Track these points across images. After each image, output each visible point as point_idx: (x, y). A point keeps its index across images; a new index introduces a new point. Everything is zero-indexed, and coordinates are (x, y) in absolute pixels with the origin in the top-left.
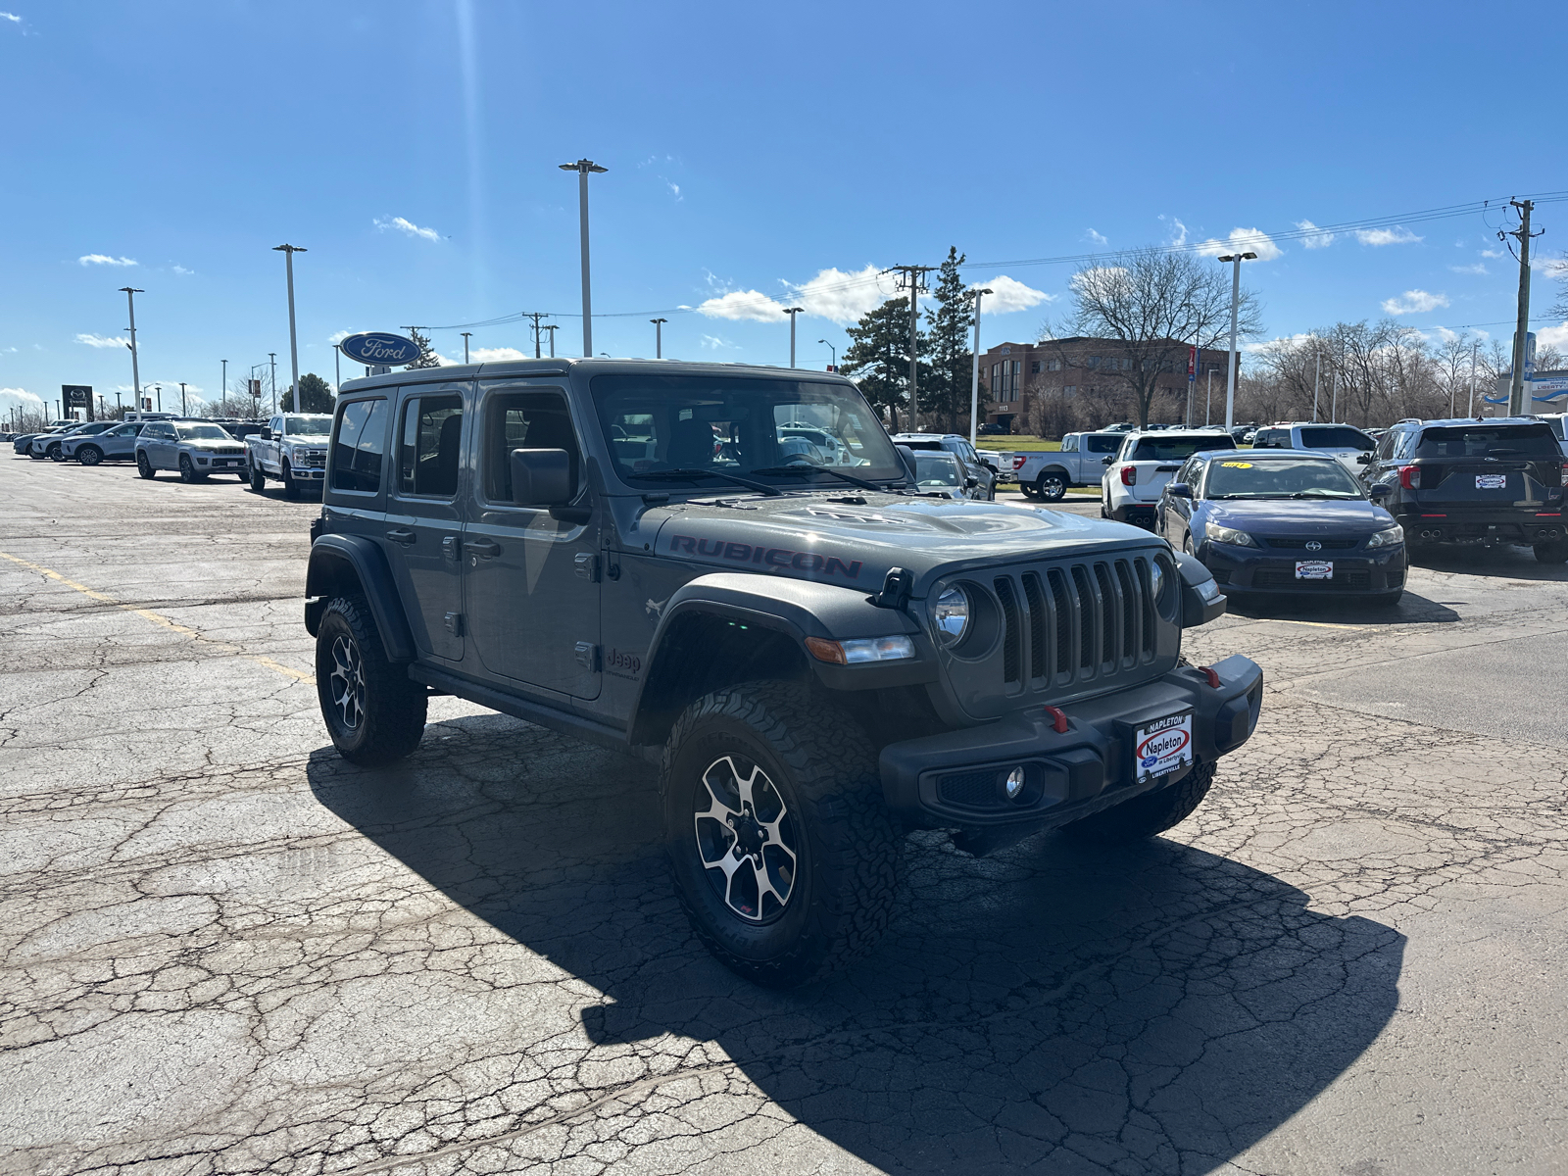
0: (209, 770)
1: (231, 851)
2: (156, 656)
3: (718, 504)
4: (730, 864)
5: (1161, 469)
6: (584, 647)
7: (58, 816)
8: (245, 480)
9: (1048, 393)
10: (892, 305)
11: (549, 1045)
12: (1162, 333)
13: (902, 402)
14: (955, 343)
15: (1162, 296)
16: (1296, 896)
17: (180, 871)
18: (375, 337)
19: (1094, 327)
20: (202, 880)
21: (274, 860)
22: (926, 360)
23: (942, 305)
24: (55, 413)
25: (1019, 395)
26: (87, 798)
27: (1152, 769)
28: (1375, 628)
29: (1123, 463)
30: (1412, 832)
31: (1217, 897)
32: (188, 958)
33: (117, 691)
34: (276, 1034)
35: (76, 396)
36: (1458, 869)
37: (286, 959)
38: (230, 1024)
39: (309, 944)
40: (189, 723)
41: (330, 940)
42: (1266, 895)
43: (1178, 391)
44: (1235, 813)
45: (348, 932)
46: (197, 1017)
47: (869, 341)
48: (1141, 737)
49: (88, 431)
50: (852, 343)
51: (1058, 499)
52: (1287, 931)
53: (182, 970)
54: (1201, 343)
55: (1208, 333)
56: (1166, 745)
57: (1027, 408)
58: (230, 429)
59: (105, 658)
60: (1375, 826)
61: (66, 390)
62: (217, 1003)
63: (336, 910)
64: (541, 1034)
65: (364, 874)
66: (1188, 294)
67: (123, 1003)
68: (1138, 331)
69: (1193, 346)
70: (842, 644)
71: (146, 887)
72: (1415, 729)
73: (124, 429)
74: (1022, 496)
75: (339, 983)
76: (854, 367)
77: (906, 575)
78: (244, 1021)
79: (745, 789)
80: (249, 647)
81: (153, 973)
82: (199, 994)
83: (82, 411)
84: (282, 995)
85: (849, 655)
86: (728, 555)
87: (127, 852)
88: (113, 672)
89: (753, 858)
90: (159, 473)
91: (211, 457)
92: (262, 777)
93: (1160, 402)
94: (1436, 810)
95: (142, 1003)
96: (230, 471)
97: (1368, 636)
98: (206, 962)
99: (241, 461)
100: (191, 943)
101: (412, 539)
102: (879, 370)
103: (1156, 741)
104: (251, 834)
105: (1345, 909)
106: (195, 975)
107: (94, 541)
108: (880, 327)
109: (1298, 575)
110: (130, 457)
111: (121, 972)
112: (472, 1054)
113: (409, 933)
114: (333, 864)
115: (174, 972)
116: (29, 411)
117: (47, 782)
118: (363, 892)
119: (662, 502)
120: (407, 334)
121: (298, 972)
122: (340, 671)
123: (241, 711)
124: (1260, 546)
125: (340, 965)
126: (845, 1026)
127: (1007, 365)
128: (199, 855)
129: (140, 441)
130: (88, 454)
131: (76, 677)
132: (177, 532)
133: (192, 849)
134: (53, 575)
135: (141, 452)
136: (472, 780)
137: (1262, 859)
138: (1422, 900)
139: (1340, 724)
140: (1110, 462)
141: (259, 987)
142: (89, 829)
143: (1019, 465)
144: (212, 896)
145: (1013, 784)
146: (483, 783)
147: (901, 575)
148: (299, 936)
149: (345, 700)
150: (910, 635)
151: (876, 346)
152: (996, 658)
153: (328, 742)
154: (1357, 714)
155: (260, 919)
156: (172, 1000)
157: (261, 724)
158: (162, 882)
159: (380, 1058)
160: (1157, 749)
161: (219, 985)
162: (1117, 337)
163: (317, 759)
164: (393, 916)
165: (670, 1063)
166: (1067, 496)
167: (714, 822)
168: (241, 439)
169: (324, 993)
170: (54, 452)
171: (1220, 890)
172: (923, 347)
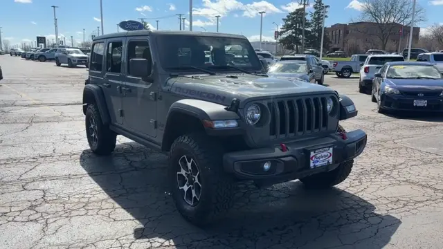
0: (53, 154)
1: (52, 178)
2: (48, 121)
3: (193, 77)
4: (186, 188)
5: (377, 68)
6: (152, 121)
7: (7, 166)
8: (87, 67)
9: (351, 41)
10: (298, 10)
11: (125, 238)
12: (392, 20)
13: (300, 44)
14: (320, 23)
15: (392, 8)
16: (372, 207)
17: (36, 183)
18: (130, 22)
19: (368, 18)
20: (42, 186)
21: (64, 181)
22: (309, 29)
23: (315, 10)
24: (35, 45)
25: (341, 41)
26: (16, 161)
27: (316, 164)
28: (439, 123)
29: (366, 65)
30: (421, 189)
31: (347, 206)
32: (32, 207)
33: (34, 131)
34: (49, 230)
35: (41, 40)
36: (431, 202)
37: (59, 209)
38: (39, 226)
39: (67, 206)
40: (52, 140)
41: (73, 205)
42: (363, 207)
43: (396, 41)
44: (364, 180)
45: (79, 202)
46: (30, 224)
47: (290, 23)
48: (312, 154)
49: (42, 51)
50: (284, 24)
51: (348, 77)
52: (364, 218)
53: (29, 211)
54: (405, 24)
55: (408, 20)
56: (322, 157)
57: (344, 46)
58: (83, 51)
59: (33, 120)
60: (408, 187)
61: (38, 38)
62: (36, 221)
63: (77, 196)
64: (124, 234)
65: (88, 187)
66: (402, 7)
67: (11, 219)
68: (383, 20)
69: (402, 25)
70: (214, 122)
71: (26, 187)
72: (438, 157)
73: (52, 51)
74: (336, 76)
75: (71, 217)
76: (284, 32)
77: (238, 101)
78: (42, 225)
79: (189, 165)
80: (75, 118)
81: (21, 211)
82: (31, 218)
83: (43, 44)
84: (54, 219)
85: (216, 126)
86: (190, 93)
87: (24, 177)
88: (33, 124)
89: (191, 186)
90: (62, 65)
91: (77, 59)
92: (68, 157)
93: (390, 44)
94: (432, 182)
95: (15, 220)
96: (83, 64)
97: (435, 126)
98: (37, 209)
99: (86, 61)
100: (34, 204)
101: (109, 86)
102: (293, 33)
103: (318, 156)
104: (60, 173)
105: (386, 212)
106: (32, 212)
107: (38, 85)
108: (294, 18)
109: (415, 104)
110: (53, 59)
111: (12, 210)
112: (102, 239)
113: (96, 204)
114: (80, 183)
115: (27, 211)
116: (27, 44)
117: (6, 156)
118: (86, 192)
119: (176, 76)
120: (140, 21)
121: (61, 213)
122: (92, 126)
123: (68, 137)
124: (402, 94)
125: (73, 212)
126: (213, 237)
127: (338, 31)
128: (43, 179)
129: (56, 54)
130: (42, 58)
131: (23, 126)
132: (63, 83)
133: (42, 177)
134: (24, 95)
135: (57, 58)
136: (128, 160)
137: (365, 196)
138: (414, 211)
139: (413, 154)
140: (362, 65)
141: (49, 216)
142: (14, 170)
143: (335, 65)
144: (43, 190)
145: (266, 166)
146: (131, 162)
147: (236, 101)
148: (64, 203)
149: (93, 135)
150: (237, 120)
151: (292, 25)
152: (267, 127)
153: (89, 148)
154: (420, 151)
155: (55, 198)
156: (25, 219)
157: (72, 141)
158: (30, 186)
159: (76, 238)
160: (319, 158)
161: (38, 215)
162: (375, 22)
163: (85, 152)
164: (93, 199)
165: (158, 244)
166: (351, 76)
167: (181, 175)
168: (86, 54)
169: (67, 219)
170: (32, 57)
171: (348, 204)
172: (308, 25)
